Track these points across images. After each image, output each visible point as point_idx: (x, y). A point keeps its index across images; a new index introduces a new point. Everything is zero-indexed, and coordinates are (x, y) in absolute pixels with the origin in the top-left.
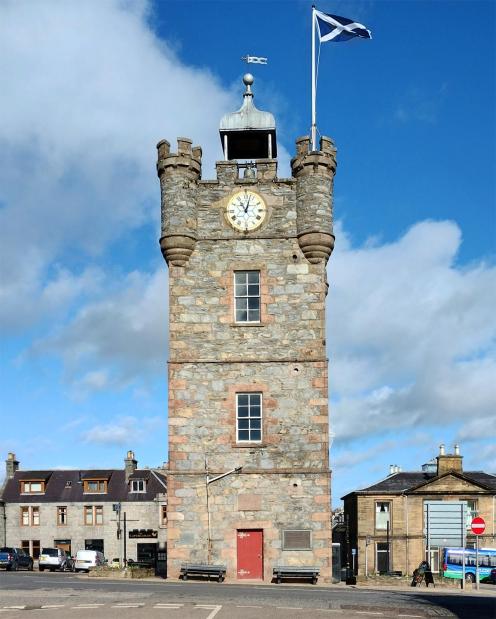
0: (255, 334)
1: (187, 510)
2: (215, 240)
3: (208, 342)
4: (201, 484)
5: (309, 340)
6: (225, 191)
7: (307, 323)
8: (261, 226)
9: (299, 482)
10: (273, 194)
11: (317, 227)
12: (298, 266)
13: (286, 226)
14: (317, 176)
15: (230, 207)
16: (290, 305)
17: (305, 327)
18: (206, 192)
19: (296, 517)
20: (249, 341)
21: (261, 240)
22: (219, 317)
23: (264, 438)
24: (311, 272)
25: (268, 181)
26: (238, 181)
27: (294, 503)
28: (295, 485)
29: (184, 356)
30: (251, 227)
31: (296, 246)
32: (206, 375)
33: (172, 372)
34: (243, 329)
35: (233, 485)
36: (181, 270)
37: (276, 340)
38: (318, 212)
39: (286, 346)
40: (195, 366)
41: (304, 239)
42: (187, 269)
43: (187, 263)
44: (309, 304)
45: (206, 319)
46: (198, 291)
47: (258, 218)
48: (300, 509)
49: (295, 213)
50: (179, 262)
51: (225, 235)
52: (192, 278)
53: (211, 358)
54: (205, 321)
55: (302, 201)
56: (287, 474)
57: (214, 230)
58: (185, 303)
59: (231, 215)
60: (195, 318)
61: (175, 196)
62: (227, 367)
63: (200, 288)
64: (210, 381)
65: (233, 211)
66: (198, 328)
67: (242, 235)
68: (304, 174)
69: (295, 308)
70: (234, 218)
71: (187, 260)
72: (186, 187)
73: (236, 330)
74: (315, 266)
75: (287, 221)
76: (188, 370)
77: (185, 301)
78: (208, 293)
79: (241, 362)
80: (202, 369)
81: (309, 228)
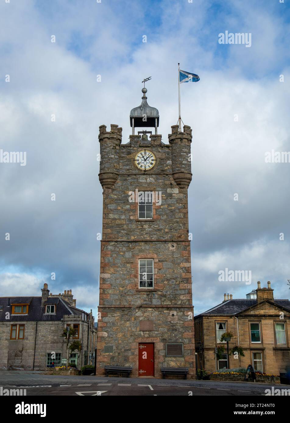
0: (150, 226)
1: (109, 330)
2: (129, 175)
3: (124, 230)
4: (118, 314)
5: (180, 229)
6: (134, 150)
7: (178, 220)
8: (153, 168)
9: (175, 313)
10: (159, 152)
11: (183, 170)
12: (173, 189)
13: (166, 168)
14: (182, 144)
15: (137, 158)
16: (169, 210)
17: (177, 222)
18: (124, 150)
19: (173, 335)
20: (147, 229)
21: (153, 176)
22: (130, 216)
23: (155, 286)
24: (180, 192)
25: (157, 146)
26: (141, 145)
27: (173, 326)
28: (173, 315)
29: (110, 238)
30: (148, 168)
31: (172, 179)
32: (122, 249)
33: (103, 246)
34: (143, 223)
35: (137, 314)
36: (110, 191)
37: (162, 229)
38: (184, 162)
39: (167, 232)
40: (116, 244)
41: (176, 176)
42: (113, 190)
43: (113, 186)
44: (179, 209)
45: (123, 217)
46: (119, 202)
47: (152, 164)
48: (176, 330)
49: (171, 162)
50: (109, 186)
51: (134, 172)
52: (115, 195)
53: (125, 239)
54: (122, 218)
55: (175, 156)
56: (168, 308)
57: (128, 170)
58: (112, 208)
59: (137, 162)
60: (116, 217)
61: (108, 153)
62: (134, 244)
63: (120, 200)
64: (124, 252)
65: (138, 160)
66: (118, 222)
67: (143, 172)
68: (176, 143)
69: (172, 212)
70: (139, 164)
71: (113, 185)
72: (114, 148)
73: (139, 223)
74: (182, 190)
75: (167, 166)
76: (112, 245)
77: (112, 207)
78: (124, 203)
79: (142, 241)
80: (120, 245)
81: (179, 170)
